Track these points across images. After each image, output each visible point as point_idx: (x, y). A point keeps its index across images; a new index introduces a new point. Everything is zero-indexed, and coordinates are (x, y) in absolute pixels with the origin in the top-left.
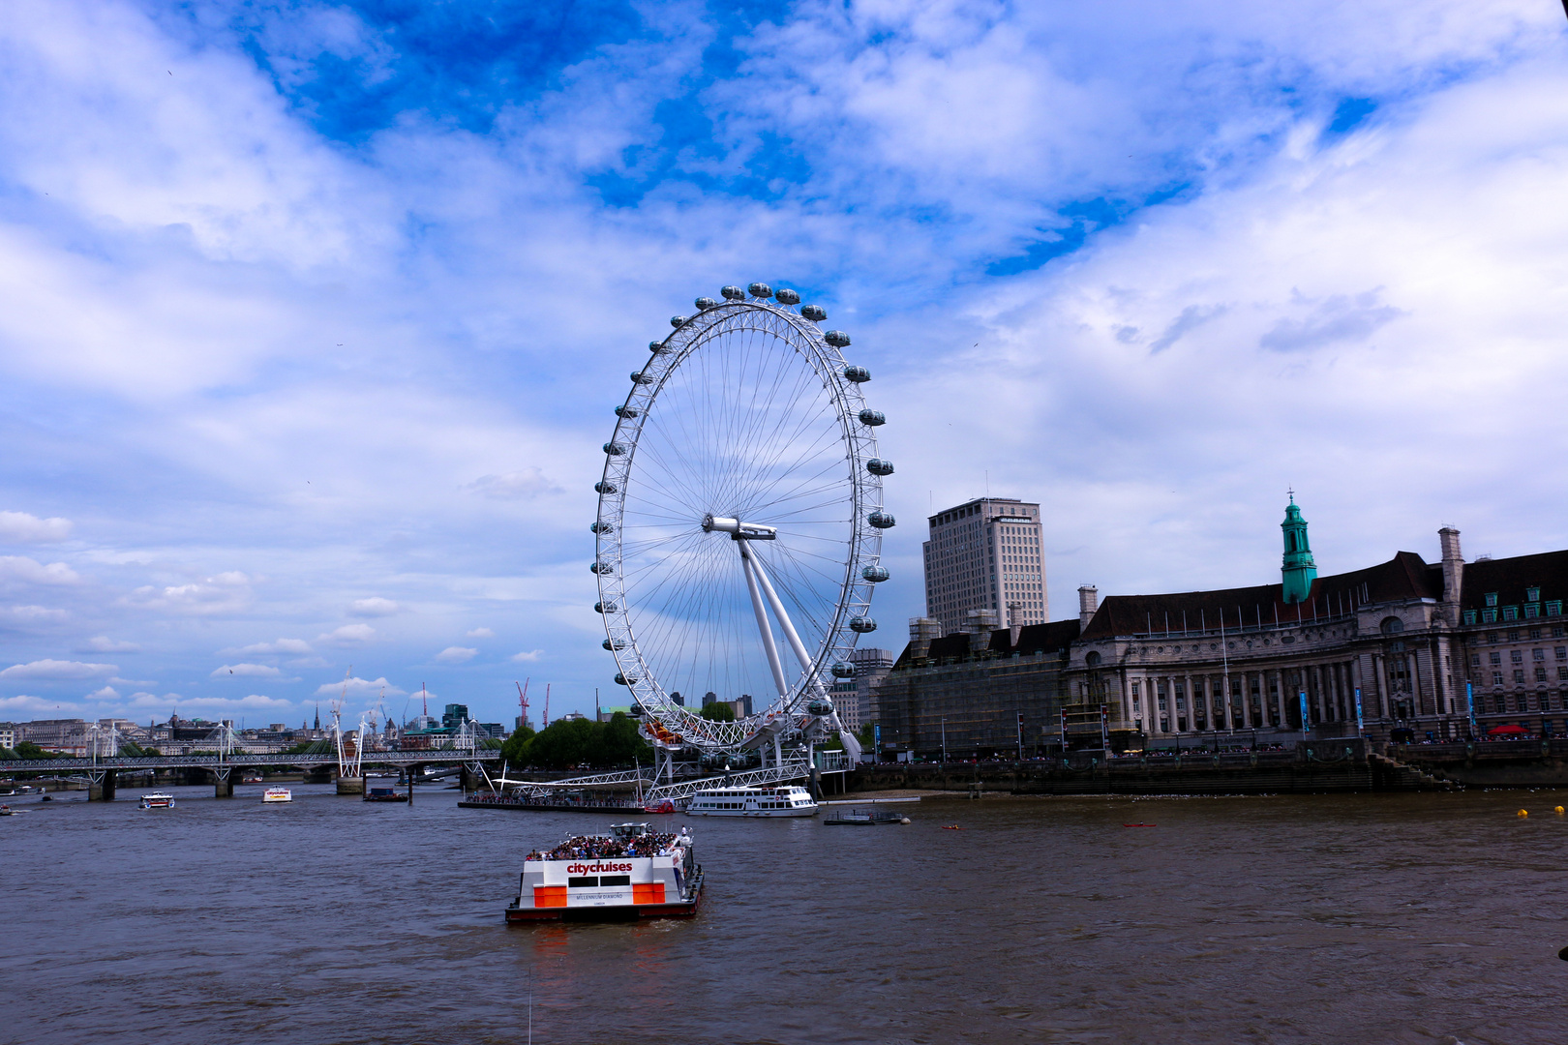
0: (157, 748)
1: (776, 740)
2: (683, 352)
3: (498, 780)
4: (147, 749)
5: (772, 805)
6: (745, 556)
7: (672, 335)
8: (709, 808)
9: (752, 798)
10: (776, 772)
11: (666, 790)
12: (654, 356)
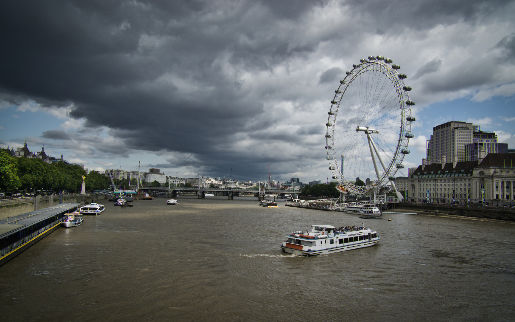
0: (219, 186)
1: (374, 192)
2: (355, 75)
3: (295, 199)
4: (216, 186)
5: (367, 212)
6: (369, 138)
7: (353, 70)
8: (350, 211)
9: (362, 209)
10: (374, 202)
11: (340, 205)
12: (347, 76)
